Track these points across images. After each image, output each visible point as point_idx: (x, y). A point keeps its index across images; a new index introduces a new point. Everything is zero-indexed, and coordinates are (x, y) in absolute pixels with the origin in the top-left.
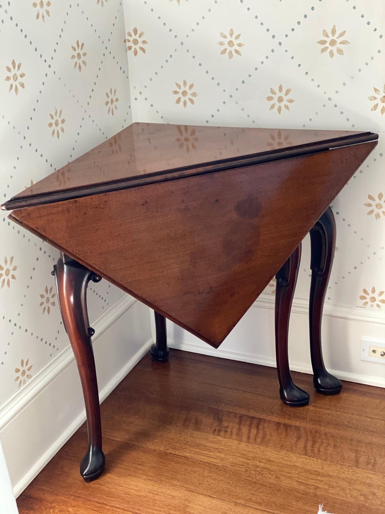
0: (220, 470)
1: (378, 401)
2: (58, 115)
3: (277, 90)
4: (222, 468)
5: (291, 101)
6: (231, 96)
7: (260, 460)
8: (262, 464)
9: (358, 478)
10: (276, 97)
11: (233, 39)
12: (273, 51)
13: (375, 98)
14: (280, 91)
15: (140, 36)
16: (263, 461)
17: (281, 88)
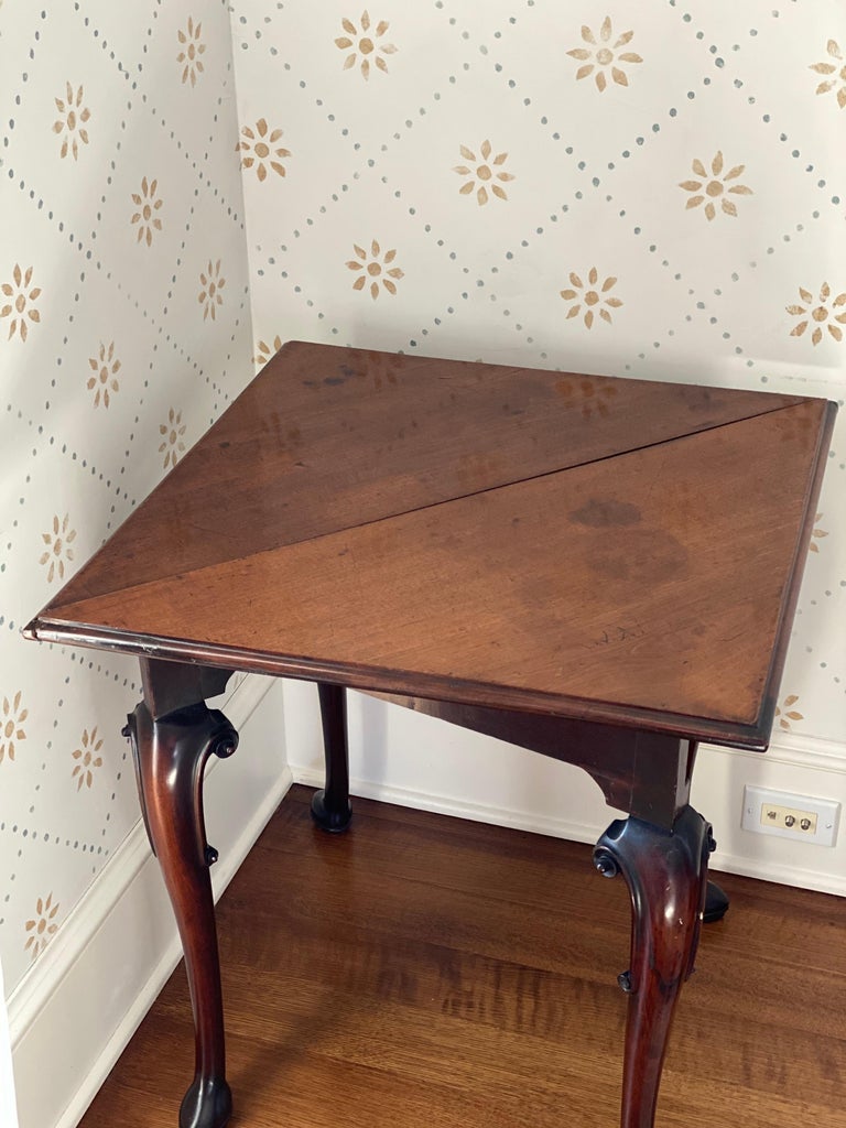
0: (468, 1104)
1: (779, 920)
2: (106, 357)
3: (585, 279)
4: (471, 1098)
5: (615, 303)
6: (481, 283)
7: (547, 1076)
8: (553, 1085)
9: (752, 1113)
10: (581, 293)
11: (489, 163)
12: (579, 195)
13: (801, 310)
14: (591, 281)
15: (273, 139)
16: (555, 1076)
17: (593, 276)
